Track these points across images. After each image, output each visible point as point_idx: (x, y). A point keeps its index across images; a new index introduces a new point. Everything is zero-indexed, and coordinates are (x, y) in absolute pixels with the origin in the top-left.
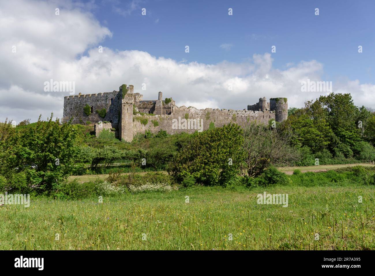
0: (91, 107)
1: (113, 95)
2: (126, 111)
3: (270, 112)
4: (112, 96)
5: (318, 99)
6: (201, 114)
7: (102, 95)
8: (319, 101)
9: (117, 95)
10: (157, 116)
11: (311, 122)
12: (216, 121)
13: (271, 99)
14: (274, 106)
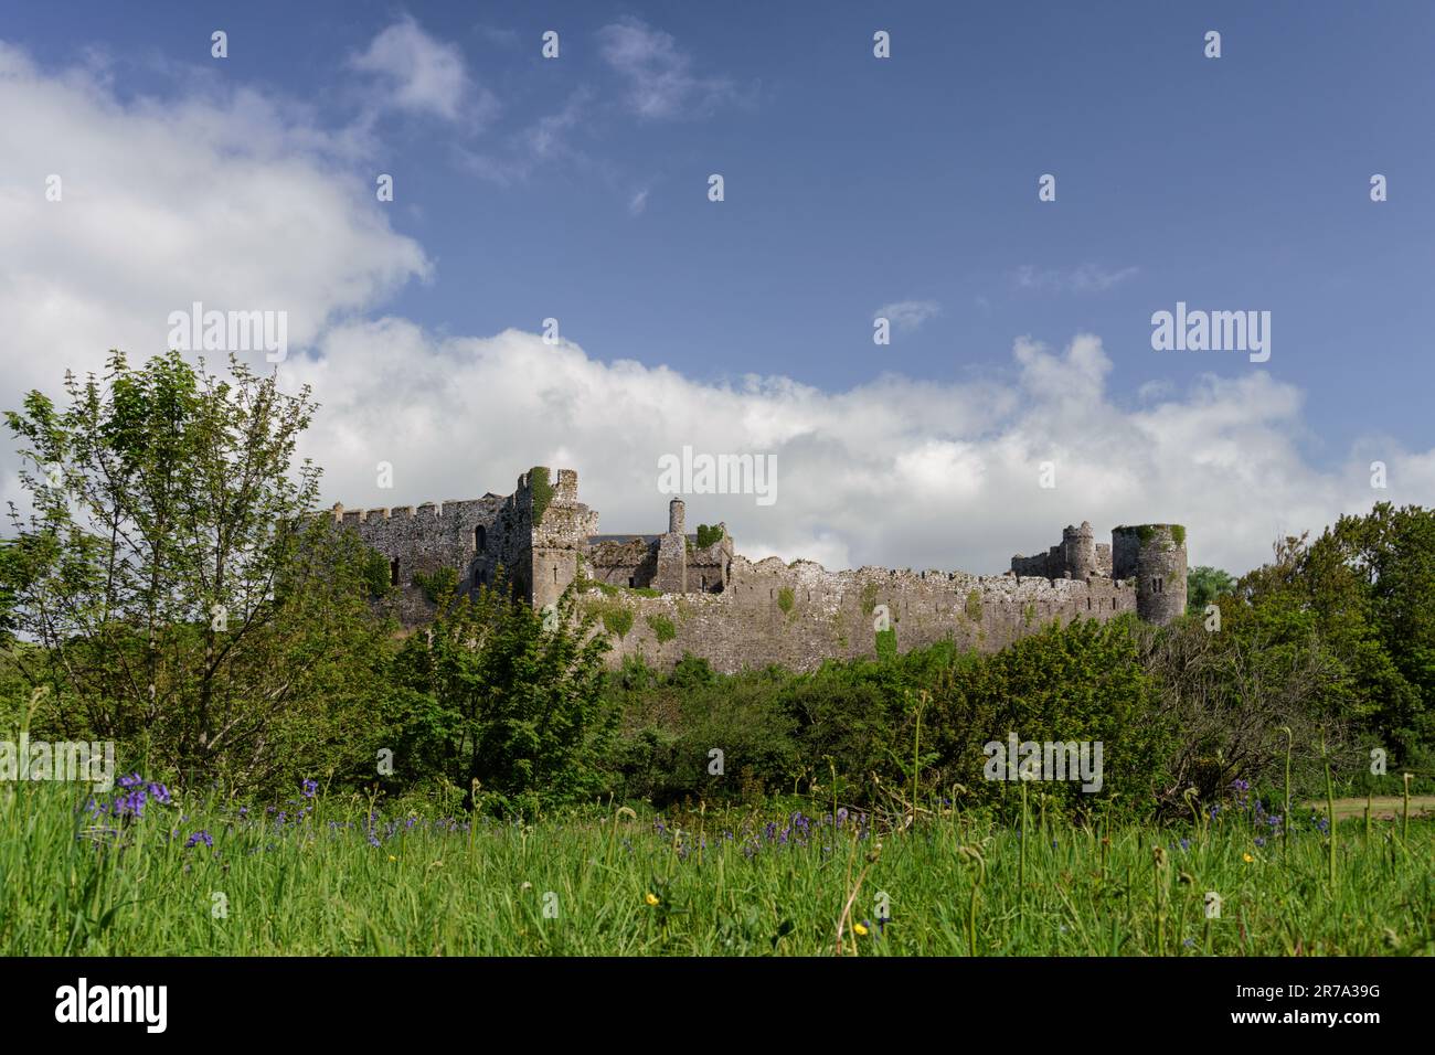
0: (393, 559)
1: (484, 513)
2: (550, 578)
3: (1116, 585)
4: (480, 515)
5: (1332, 531)
6: (840, 589)
7: (436, 512)
8: (1336, 535)
9: (502, 511)
10: (667, 598)
11: (1309, 624)
12: (900, 621)
13: (1118, 532)
14: (1131, 558)
